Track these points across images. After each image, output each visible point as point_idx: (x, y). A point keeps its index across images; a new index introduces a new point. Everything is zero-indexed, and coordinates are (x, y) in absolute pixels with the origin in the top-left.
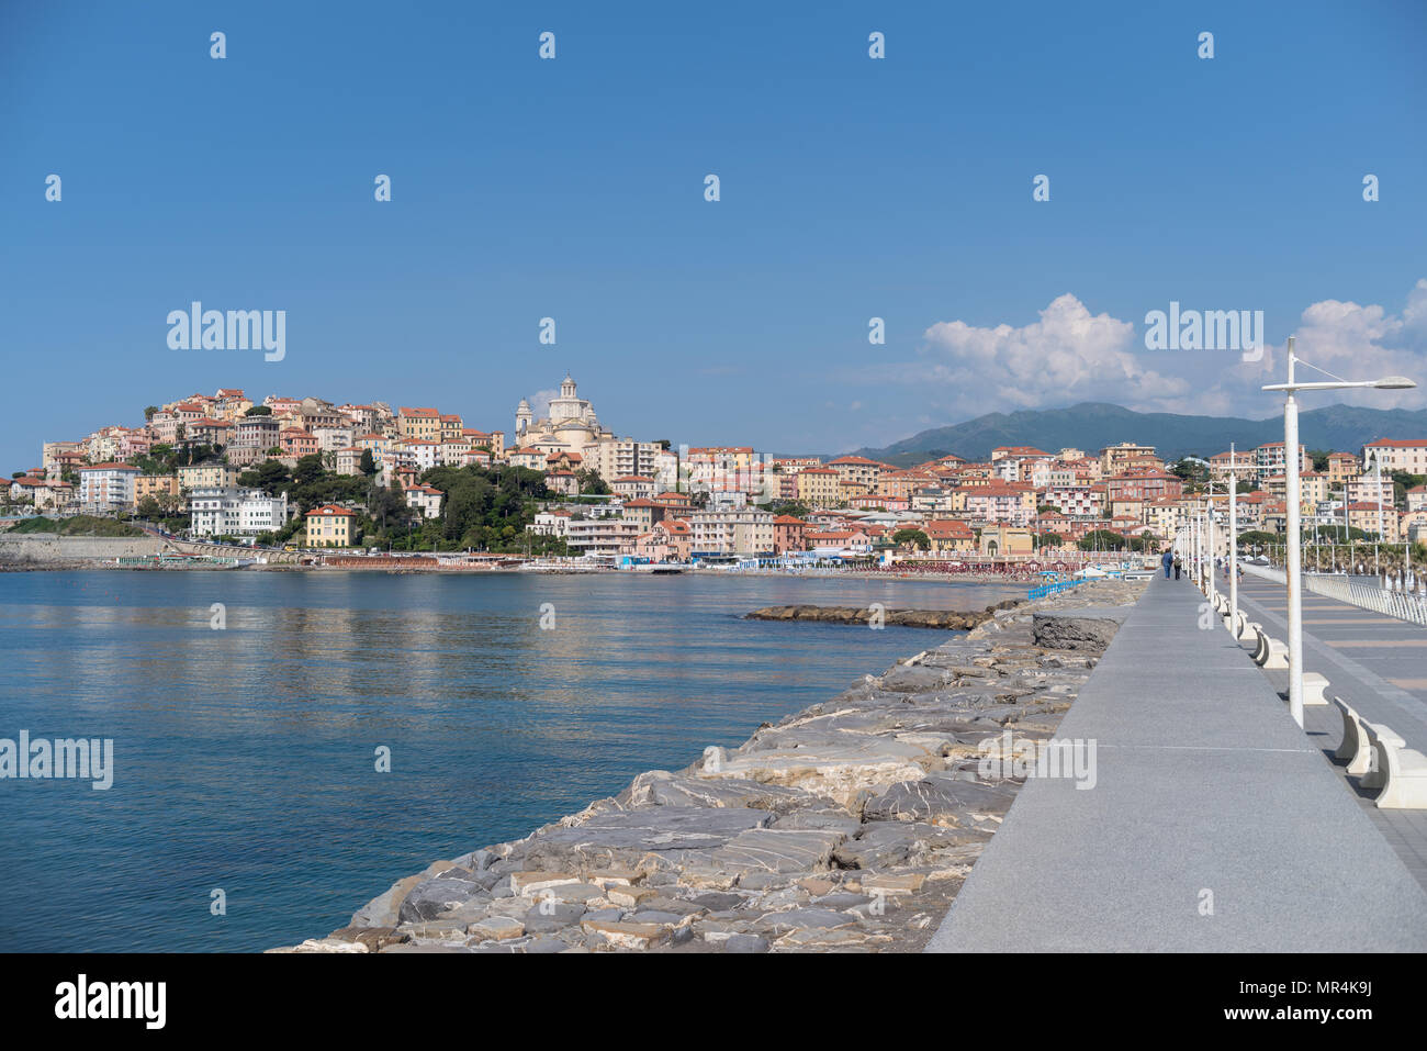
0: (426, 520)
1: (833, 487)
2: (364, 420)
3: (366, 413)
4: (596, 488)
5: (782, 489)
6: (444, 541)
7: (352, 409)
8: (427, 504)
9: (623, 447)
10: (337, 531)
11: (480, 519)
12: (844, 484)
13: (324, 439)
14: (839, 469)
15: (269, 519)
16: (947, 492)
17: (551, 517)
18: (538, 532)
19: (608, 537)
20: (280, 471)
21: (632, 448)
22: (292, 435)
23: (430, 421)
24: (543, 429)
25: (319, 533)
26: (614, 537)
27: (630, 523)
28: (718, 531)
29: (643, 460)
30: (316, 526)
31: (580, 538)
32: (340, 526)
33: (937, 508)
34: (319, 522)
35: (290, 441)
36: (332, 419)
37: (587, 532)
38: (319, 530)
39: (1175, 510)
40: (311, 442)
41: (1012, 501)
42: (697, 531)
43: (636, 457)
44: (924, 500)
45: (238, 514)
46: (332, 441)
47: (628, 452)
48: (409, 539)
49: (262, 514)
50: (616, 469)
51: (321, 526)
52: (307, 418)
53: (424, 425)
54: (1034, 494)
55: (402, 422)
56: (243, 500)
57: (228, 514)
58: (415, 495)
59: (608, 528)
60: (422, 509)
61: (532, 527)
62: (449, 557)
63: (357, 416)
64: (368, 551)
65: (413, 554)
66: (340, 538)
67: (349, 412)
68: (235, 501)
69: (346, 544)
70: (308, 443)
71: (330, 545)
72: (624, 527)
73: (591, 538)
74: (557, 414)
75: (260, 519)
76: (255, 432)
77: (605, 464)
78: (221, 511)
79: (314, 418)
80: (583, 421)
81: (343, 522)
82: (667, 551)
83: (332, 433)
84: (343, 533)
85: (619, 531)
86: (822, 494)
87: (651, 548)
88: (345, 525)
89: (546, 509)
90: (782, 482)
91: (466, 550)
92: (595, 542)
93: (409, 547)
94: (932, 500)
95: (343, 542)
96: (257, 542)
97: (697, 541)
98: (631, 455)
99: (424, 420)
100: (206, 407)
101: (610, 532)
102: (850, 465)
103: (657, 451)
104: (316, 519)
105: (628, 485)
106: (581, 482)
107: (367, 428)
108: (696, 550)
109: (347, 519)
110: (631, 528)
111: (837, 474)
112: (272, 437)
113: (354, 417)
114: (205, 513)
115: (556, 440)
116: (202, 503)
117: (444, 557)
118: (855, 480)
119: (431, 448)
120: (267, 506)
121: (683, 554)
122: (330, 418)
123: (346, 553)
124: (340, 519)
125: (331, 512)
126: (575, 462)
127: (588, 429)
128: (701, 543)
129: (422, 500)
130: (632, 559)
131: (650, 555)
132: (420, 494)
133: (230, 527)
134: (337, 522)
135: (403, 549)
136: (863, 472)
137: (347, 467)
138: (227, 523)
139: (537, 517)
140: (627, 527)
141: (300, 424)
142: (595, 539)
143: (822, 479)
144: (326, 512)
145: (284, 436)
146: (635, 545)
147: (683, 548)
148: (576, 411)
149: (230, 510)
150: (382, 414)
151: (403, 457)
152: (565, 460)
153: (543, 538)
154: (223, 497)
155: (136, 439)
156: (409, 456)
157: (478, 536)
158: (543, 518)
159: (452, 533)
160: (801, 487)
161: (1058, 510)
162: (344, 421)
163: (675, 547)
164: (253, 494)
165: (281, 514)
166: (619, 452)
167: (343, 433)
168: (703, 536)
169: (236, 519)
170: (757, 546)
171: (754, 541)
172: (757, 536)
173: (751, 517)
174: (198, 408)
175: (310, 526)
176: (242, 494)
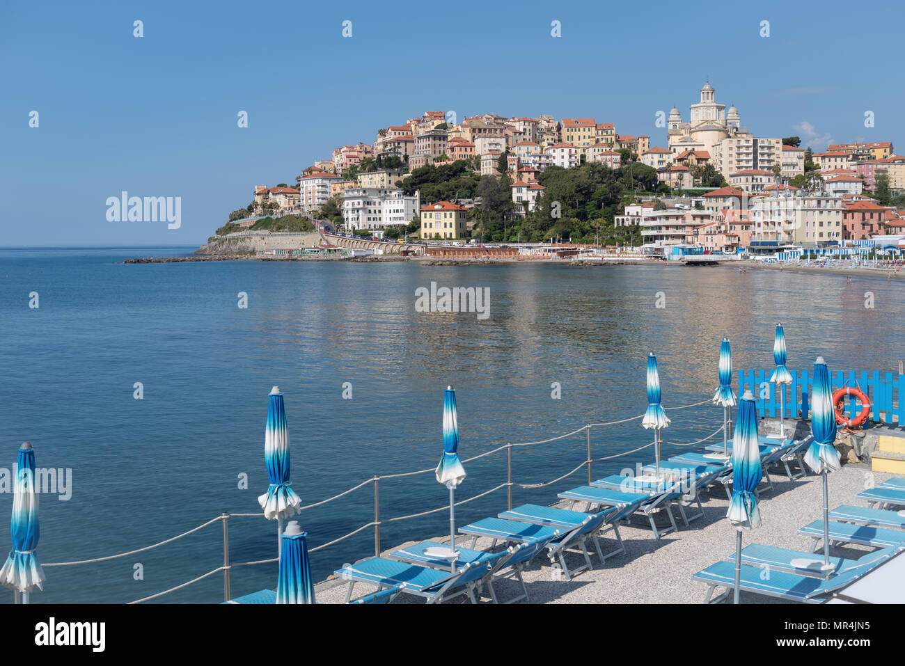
0: (527, 213)
2: (525, 130)
3: (527, 124)
4: (712, 181)
6: (536, 233)
7: (515, 122)
8: (530, 199)
9: (742, 143)
10: (445, 224)
13: (481, 146)
15: (403, 215)
17: (638, 208)
18: (626, 224)
19: (677, 227)
20: (427, 173)
21: (751, 143)
22: (456, 144)
23: (587, 129)
24: (684, 131)
25: (431, 227)
26: (684, 226)
28: (777, 218)
29: (763, 154)
30: (428, 220)
31: (653, 228)
32: (448, 220)
34: (431, 217)
35: (452, 149)
36: (496, 130)
37: (658, 222)
38: (431, 224)
40: (468, 149)
43: (755, 152)
45: (380, 211)
46: (488, 147)
47: (747, 148)
48: (508, 231)
49: (397, 211)
50: (735, 164)
51: (433, 220)
52: (474, 130)
53: (582, 133)
55: (565, 131)
56: (384, 199)
57: (370, 211)
58: (520, 191)
59: (677, 217)
60: (526, 204)
61: (620, 218)
62: (530, 248)
63: (519, 127)
64: (468, 242)
65: (501, 245)
66: (448, 231)
67: (514, 124)
68: (377, 200)
69: (454, 237)
71: (438, 237)
72: (694, 217)
73: (660, 228)
74: (696, 117)
75: (397, 215)
76: (428, 143)
77: (725, 159)
78: (364, 209)
79: (480, 130)
80: (720, 123)
81: (451, 216)
82: (725, 241)
83: (488, 140)
84: (451, 226)
85: (689, 221)
87: (710, 237)
88: (452, 218)
91: (548, 241)
92: (664, 232)
93: (505, 239)
95: (451, 234)
96: (384, 235)
97: (758, 230)
98: (750, 150)
99: (582, 129)
100: (413, 126)
101: (680, 222)
103: (776, 146)
104: (428, 214)
105: (743, 179)
106: (696, 176)
107: (528, 137)
108: (756, 239)
109: (453, 213)
110: (702, 217)
112: (442, 147)
113: (517, 128)
114: (352, 211)
115: (691, 140)
116: (349, 203)
117: (527, 247)
119: (565, 150)
120: (401, 204)
122: (498, 126)
123: (445, 244)
124: (448, 213)
125: (440, 208)
126: (703, 160)
127: (722, 130)
128: (760, 232)
129: (528, 196)
130: (683, 249)
131: (709, 245)
132: (524, 189)
133: (372, 223)
134: (445, 217)
135: (500, 240)
137: (488, 169)
138: (369, 219)
139: (627, 209)
140: (698, 216)
141: (467, 135)
142: (664, 229)
144: (437, 207)
145: (450, 145)
146: (696, 235)
147: (745, 237)
149: (371, 208)
150: (544, 124)
151: (542, 158)
153: (627, 229)
154: (365, 197)
155: (351, 154)
156: (548, 157)
157: (561, 228)
158: (631, 210)
159: (541, 227)
162: (506, 131)
163: (735, 236)
164: (393, 194)
165: (414, 210)
166: (739, 147)
167: (497, 140)
168: (762, 224)
169: (378, 215)
170: (821, 235)
171: (817, 229)
172: (821, 224)
173: (814, 203)
174: (408, 128)
175: (422, 221)
176: (383, 194)
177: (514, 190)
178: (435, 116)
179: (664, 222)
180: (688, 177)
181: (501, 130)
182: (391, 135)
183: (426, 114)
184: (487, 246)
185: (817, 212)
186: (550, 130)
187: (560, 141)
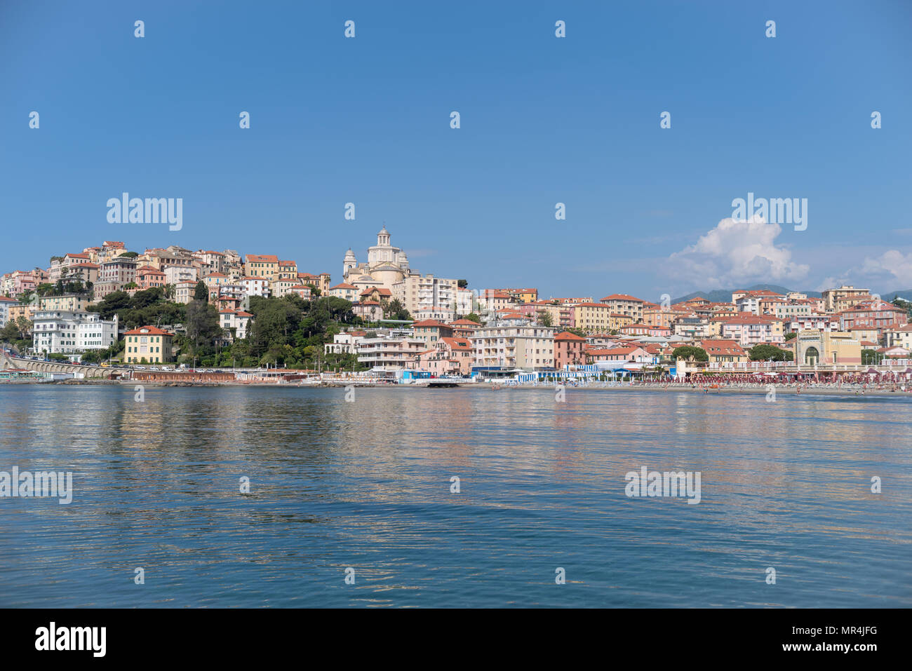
0: (236, 340)
1: (605, 318)
2: (212, 262)
3: (214, 257)
4: (398, 315)
5: (561, 319)
6: (248, 359)
7: (203, 254)
8: (238, 326)
9: (424, 282)
10: (152, 349)
11: (282, 339)
12: (613, 316)
13: (172, 275)
14: (610, 304)
15: (100, 339)
16: (705, 321)
17: (348, 337)
18: (336, 351)
19: (395, 354)
20: (121, 299)
21: (432, 283)
22: (145, 272)
23: (270, 265)
24: (362, 271)
25: (136, 351)
26: (400, 353)
27: (419, 341)
28: (499, 346)
29: (441, 294)
30: (133, 344)
31: (370, 355)
32: (155, 345)
33: (696, 334)
34: (136, 341)
35: (142, 277)
36: (184, 261)
37: (375, 349)
38: (136, 348)
40: (160, 277)
42: (478, 346)
43: (435, 291)
44: (685, 328)
45: (74, 335)
46: (179, 277)
47: (428, 286)
48: (217, 356)
49: (94, 335)
50: (418, 301)
51: (138, 345)
52: (162, 260)
53: (265, 269)
54: (781, 324)
55: (248, 266)
56: (79, 322)
57: (63, 335)
58: (227, 318)
59: (395, 345)
60: (233, 331)
61: (330, 346)
62: (246, 373)
63: (207, 259)
64: (177, 366)
65: (215, 370)
66: (155, 355)
67: (201, 256)
68: (72, 324)
69: (160, 361)
70: (157, 279)
71: (144, 362)
72: (410, 345)
73: (378, 354)
74: (374, 258)
75: (93, 339)
76: (115, 270)
77: (409, 296)
78: (57, 332)
79: (168, 260)
80: (395, 265)
81: (158, 341)
82: (448, 366)
83: (179, 270)
84: (157, 351)
85: (406, 348)
86: (595, 324)
87: (433, 363)
88: (159, 343)
89: (346, 331)
90: (561, 313)
91: (265, 366)
92: (383, 358)
93: (216, 364)
95: (157, 359)
96: (83, 359)
97: (478, 356)
98: (431, 289)
99: (265, 265)
100: (92, 255)
101: (397, 349)
102: (618, 301)
103: (453, 286)
104: (133, 338)
105: (427, 314)
107: (215, 269)
108: (477, 365)
109: (161, 338)
110: (417, 345)
111: (608, 308)
112: (130, 275)
113: (204, 261)
114: (43, 334)
115: (371, 279)
116: (41, 325)
117: (242, 372)
118: (622, 313)
119: (260, 282)
120: (98, 328)
121: (465, 369)
122: (184, 258)
123: (154, 369)
124: (155, 338)
125: (147, 331)
126: (385, 296)
127: (399, 270)
128: (482, 358)
129: (234, 322)
130: (412, 373)
131: (432, 370)
132: (232, 316)
133: (65, 347)
134: (152, 341)
135: (210, 365)
136: (630, 307)
137: (183, 297)
138: (62, 343)
139: (336, 337)
140: (414, 344)
141: (156, 264)
142: (382, 355)
143: (595, 312)
144: (143, 331)
145: (139, 273)
146: (418, 361)
147: (465, 364)
148: (389, 256)
149: (65, 331)
150: (229, 259)
151: (236, 289)
152: (376, 294)
153: (338, 357)
154: (59, 320)
156: (241, 289)
157: (276, 353)
158: (341, 338)
159: (254, 352)
160: (578, 318)
162: (194, 263)
163: (457, 362)
164: (89, 317)
165: (112, 335)
166: (421, 286)
167: (189, 271)
168: (483, 351)
169: (72, 339)
170: (538, 361)
171: (535, 356)
172: (538, 351)
173: (531, 332)
174: (86, 256)
175: (128, 345)
176: (78, 318)
177: (222, 317)
178: (115, 246)
179: (382, 349)
180: (379, 311)
181: (190, 261)
182: (69, 263)
183: (105, 243)
184: (199, 371)
185: (534, 340)
186: (235, 264)
187: (244, 275)
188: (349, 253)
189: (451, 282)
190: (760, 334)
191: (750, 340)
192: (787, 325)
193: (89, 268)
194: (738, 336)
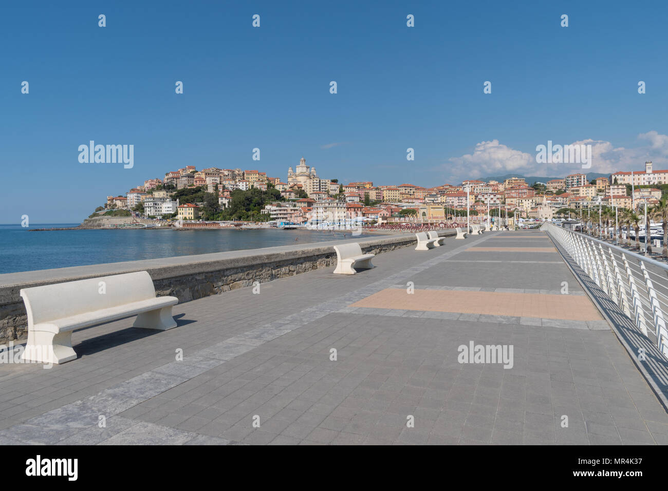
0: (226, 209)
1: (397, 195)
2: (228, 174)
3: (230, 172)
4: (303, 196)
5: (377, 196)
6: (228, 217)
7: (225, 171)
8: (226, 203)
9: (315, 181)
10: (189, 213)
11: (243, 208)
12: (402, 194)
13: (209, 181)
14: (400, 189)
15: (171, 209)
17: (271, 207)
18: (265, 213)
19: (284, 214)
20: (184, 191)
21: (318, 181)
22: (198, 179)
23: (255, 174)
24: (293, 176)
25: (182, 214)
26: (287, 214)
29: (323, 186)
30: (181, 211)
31: (275, 214)
32: (190, 211)
34: (183, 210)
35: (196, 182)
36: (216, 174)
37: (277, 212)
39: (531, 201)
40: (203, 182)
41: (464, 198)
42: (314, 211)
43: (320, 185)
44: (430, 199)
46: (211, 181)
47: (317, 183)
48: (216, 216)
49: (169, 207)
50: (312, 189)
51: (184, 212)
52: (206, 174)
53: (253, 176)
54: (474, 196)
56: (163, 202)
57: (156, 208)
58: (222, 199)
61: (263, 210)
62: (224, 223)
63: (226, 173)
64: (199, 221)
66: (190, 216)
68: (160, 203)
69: (192, 218)
71: (185, 218)
72: (292, 210)
74: (299, 170)
75: (168, 209)
76: (186, 179)
78: (153, 207)
79: (209, 174)
80: (307, 173)
83: (212, 178)
84: (191, 214)
85: (289, 211)
86: (393, 198)
88: (192, 211)
89: (272, 204)
90: (377, 193)
91: (232, 220)
94: (433, 199)
96: (162, 218)
98: (318, 184)
101: (285, 212)
102: (405, 187)
104: (181, 209)
105: (315, 195)
107: (230, 177)
109: (193, 209)
110: (295, 210)
111: (399, 190)
112: (192, 181)
114: (148, 207)
115: (296, 180)
116: (147, 204)
118: (407, 193)
119: (245, 183)
120: (170, 205)
123: (189, 222)
124: (190, 209)
125: (187, 206)
126: (299, 188)
127: (308, 176)
129: (224, 201)
132: (224, 199)
133: (157, 213)
135: (213, 220)
136: (411, 190)
137: (210, 190)
138: (156, 211)
139: (266, 207)
141: (203, 176)
142: (279, 215)
143: (393, 192)
144: (185, 206)
148: (304, 169)
149: (157, 206)
150: (237, 172)
151: (235, 186)
152: (296, 186)
153: (266, 215)
154: (154, 201)
155: (152, 183)
156: (237, 186)
157: (239, 215)
158: (268, 207)
159: (230, 214)
160: (385, 195)
161: (483, 202)
164: (167, 200)
165: (176, 207)
166: (313, 183)
167: (216, 178)
169: (160, 209)
170: (338, 217)
172: (338, 213)
173: (336, 204)
174: (178, 173)
175: (179, 212)
176: (162, 200)
177: (220, 199)
178: (190, 168)
179: (279, 212)
180: (293, 194)
181: (218, 174)
182: (171, 175)
183: (187, 167)
184: (206, 222)
185: (336, 208)
186: (239, 175)
187: (244, 179)
188: (290, 168)
189: (327, 181)
190: (462, 201)
191: (458, 204)
192: (476, 197)
193: (176, 178)
194: (453, 202)
